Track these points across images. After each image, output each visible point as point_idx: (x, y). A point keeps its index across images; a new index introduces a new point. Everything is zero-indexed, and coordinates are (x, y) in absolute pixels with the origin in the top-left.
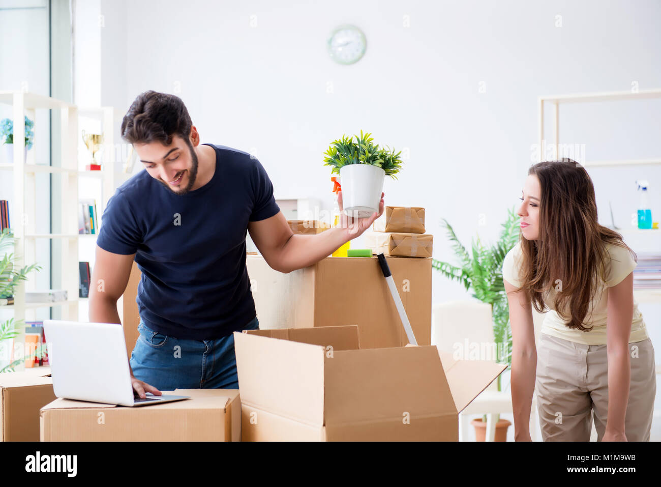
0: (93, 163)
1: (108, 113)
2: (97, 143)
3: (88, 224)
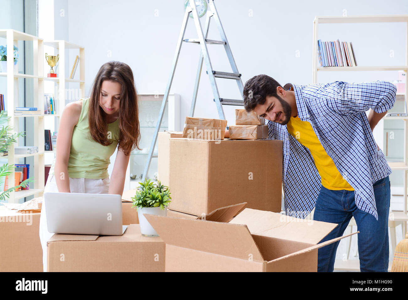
0: (52, 72)
1: (62, 44)
2: (54, 61)
3: (49, 108)
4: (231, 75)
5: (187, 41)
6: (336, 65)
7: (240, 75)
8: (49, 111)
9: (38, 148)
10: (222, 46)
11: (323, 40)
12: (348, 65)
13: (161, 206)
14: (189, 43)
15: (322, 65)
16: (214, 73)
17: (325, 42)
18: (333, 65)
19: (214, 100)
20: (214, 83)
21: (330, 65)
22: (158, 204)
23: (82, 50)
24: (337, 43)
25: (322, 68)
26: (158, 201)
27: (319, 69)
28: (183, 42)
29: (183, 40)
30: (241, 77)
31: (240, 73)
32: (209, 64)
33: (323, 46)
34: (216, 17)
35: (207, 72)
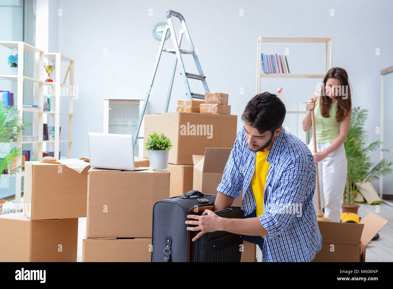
0: (49, 79)
1: (58, 56)
2: (51, 70)
3: (47, 106)
4: (199, 77)
5: (165, 51)
6: (275, 73)
7: (205, 78)
8: (46, 109)
9: (38, 137)
10: (192, 55)
11: (265, 54)
12: (283, 72)
13: (167, 148)
14: (167, 52)
15: (264, 72)
16: (187, 74)
17: (267, 55)
18: (272, 72)
19: (187, 94)
20: (187, 81)
21: (271, 72)
22: (164, 147)
23: (72, 62)
24: (275, 56)
25: (265, 74)
26: (164, 145)
27: (262, 75)
28: (163, 52)
29: (162, 50)
31: (205, 76)
32: (183, 67)
33: (265, 58)
34: (186, 34)
35: (181, 74)
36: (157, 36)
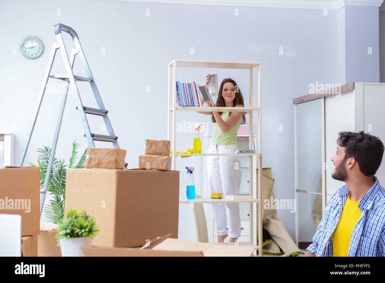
4: (99, 112)
5: (53, 77)
6: (193, 106)
7: (107, 112)
10: (88, 84)
11: (181, 82)
13: (90, 235)
14: (54, 79)
15: (180, 105)
16: (85, 109)
17: (183, 84)
18: (190, 105)
19: (85, 136)
20: (85, 119)
21: (188, 105)
22: (86, 233)
24: (193, 85)
25: (181, 107)
26: (87, 230)
27: (178, 108)
28: (50, 78)
29: (49, 76)
30: (108, 114)
31: (106, 110)
32: (79, 100)
33: (181, 87)
34: (81, 54)
35: (77, 108)
36: (27, 53)
